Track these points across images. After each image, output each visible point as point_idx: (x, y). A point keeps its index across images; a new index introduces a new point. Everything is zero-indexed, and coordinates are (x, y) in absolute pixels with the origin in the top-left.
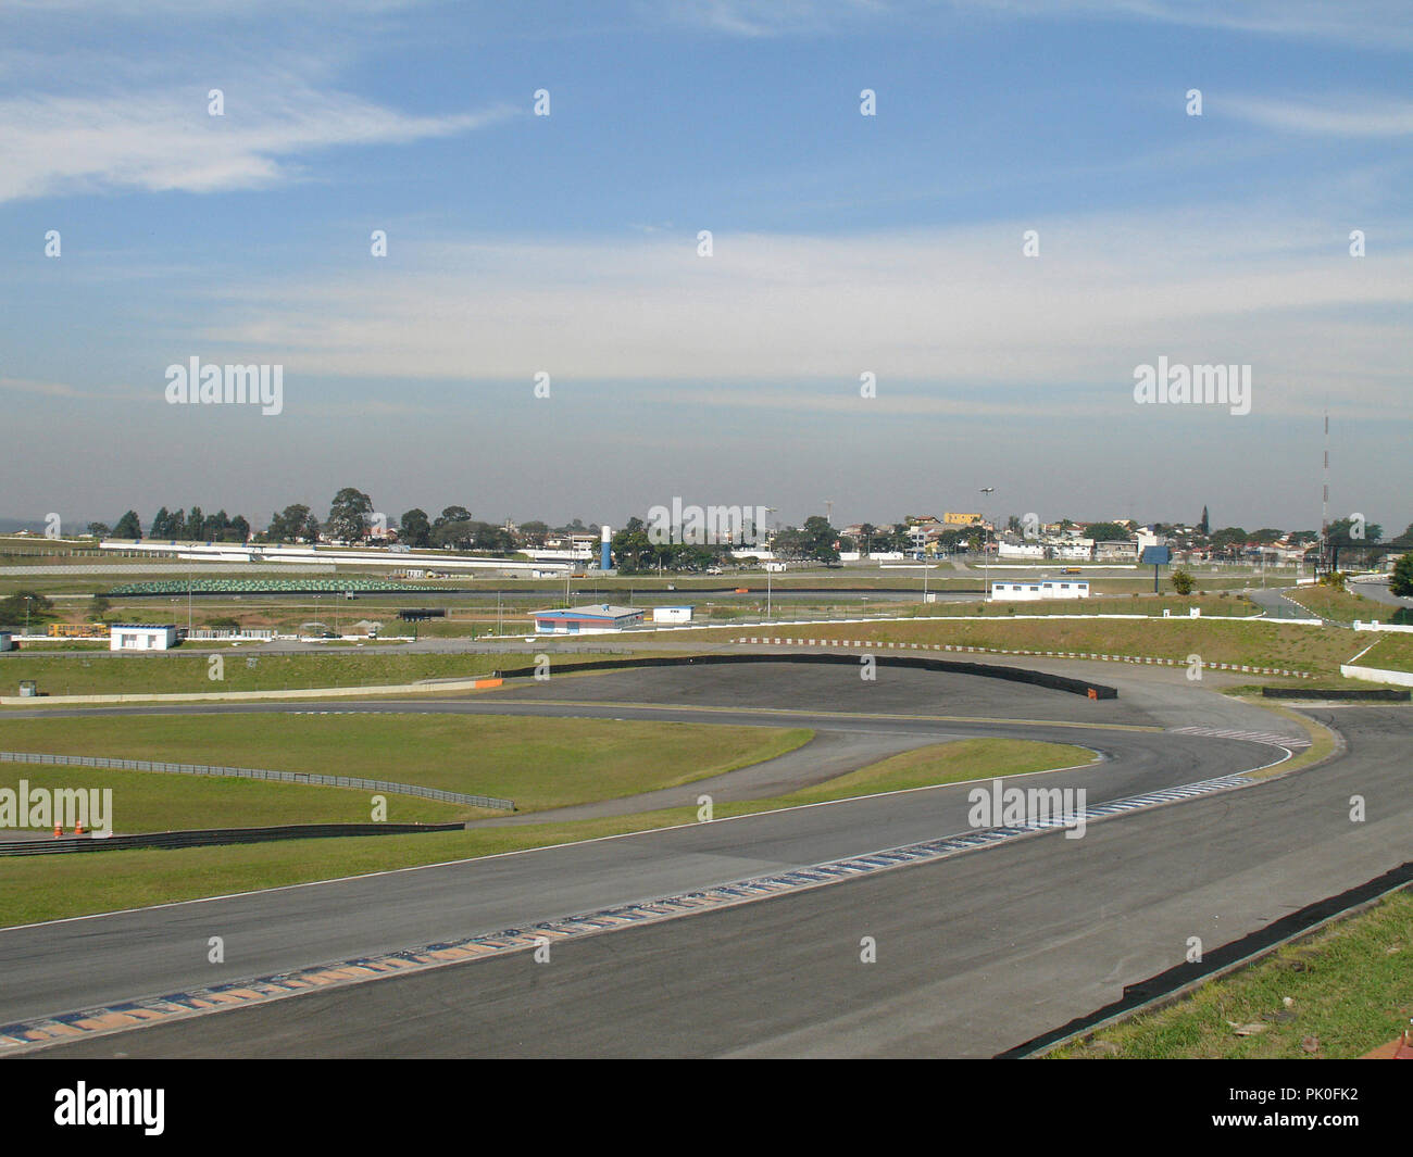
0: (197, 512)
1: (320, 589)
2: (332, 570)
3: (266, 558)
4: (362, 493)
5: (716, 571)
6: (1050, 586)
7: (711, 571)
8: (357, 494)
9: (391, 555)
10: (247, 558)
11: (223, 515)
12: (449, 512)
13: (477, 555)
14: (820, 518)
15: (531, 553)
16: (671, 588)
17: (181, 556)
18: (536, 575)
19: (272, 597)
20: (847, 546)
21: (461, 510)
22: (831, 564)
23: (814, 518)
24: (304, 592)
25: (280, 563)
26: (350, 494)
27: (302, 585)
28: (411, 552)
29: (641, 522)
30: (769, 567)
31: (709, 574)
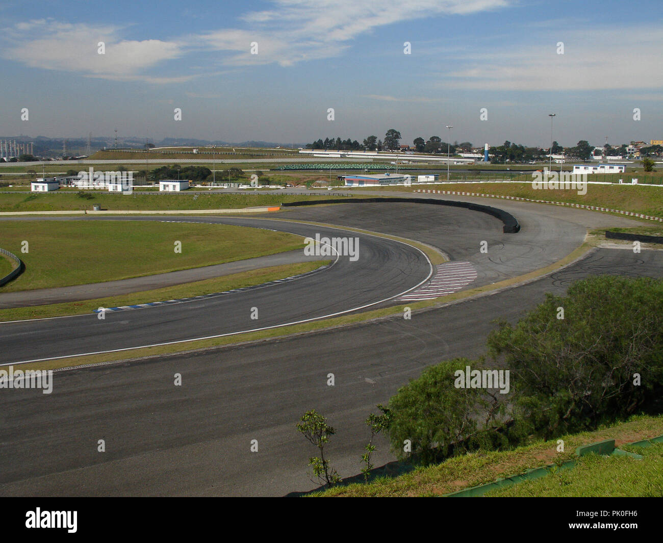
0: (339, 139)
1: (360, 168)
2: (372, 161)
3: (347, 156)
4: (397, 131)
5: (533, 163)
6: (604, 167)
7: (531, 163)
8: (396, 132)
9: (405, 155)
10: (339, 156)
11: (349, 140)
12: (432, 138)
13: (442, 155)
14: (585, 141)
15: (462, 155)
16: (508, 169)
17: (314, 155)
18: (455, 163)
19: (335, 171)
20: (598, 153)
21: (438, 138)
22: (586, 160)
23: (582, 141)
24: (354, 169)
25: (352, 158)
26: (393, 131)
27: (353, 166)
28: (414, 154)
29: (510, 143)
30: (557, 161)
31: (530, 164)
